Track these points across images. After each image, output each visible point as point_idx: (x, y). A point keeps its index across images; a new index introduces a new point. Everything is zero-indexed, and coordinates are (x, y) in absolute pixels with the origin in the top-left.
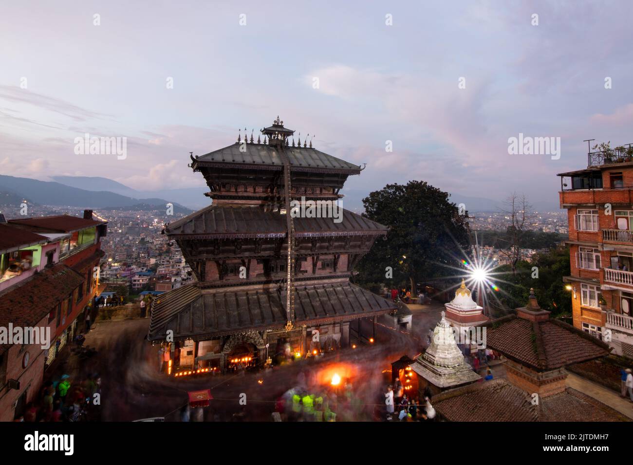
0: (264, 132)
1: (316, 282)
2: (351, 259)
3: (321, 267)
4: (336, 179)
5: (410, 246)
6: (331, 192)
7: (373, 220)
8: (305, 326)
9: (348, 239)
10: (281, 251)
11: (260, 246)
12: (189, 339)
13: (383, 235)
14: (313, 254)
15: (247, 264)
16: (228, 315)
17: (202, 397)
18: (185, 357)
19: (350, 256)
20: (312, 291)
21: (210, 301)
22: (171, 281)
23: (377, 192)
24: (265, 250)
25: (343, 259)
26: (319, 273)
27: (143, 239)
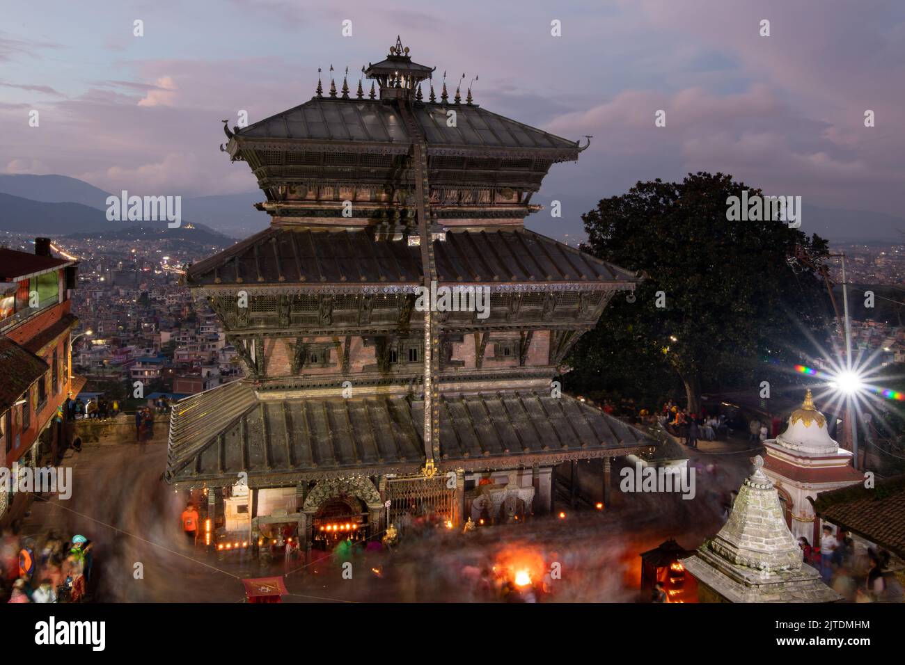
0: (371, 72)
1: (483, 384)
2: (557, 340)
3: (493, 356)
4: (523, 171)
5: (688, 317)
6: (514, 200)
7: (605, 259)
8: (461, 470)
9: (550, 298)
10: (411, 321)
11: (368, 312)
12: (240, 484)
13: (628, 292)
14: (477, 329)
15: (343, 345)
16: (314, 443)
17: (268, 590)
18: (235, 517)
19: (555, 334)
20: (475, 402)
21: (277, 415)
22: (200, 375)
23: (615, 198)
24: (380, 318)
25: (540, 340)
26: (491, 367)
27: (144, 295)
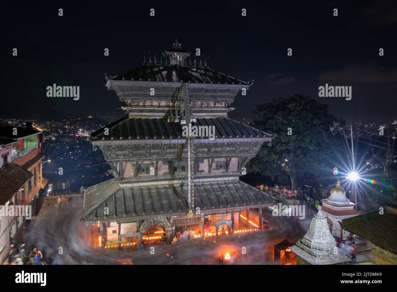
1: (211, 179)
2: (241, 162)
3: (215, 168)
5: (292, 151)
6: (224, 105)
7: (259, 129)
8: (203, 214)
9: (238, 145)
10: (182, 155)
11: (165, 151)
12: (113, 222)
13: (269, 142)
14: (209, 157)
15: (155, 164)
16: (144, 205)
17: (125, 264)
18: (111, 235)
19: (240, 159)
20: (208, 187)
21: (128, 193)
24: (170, 153)
25: (234, 161)
26: (215, 172)
